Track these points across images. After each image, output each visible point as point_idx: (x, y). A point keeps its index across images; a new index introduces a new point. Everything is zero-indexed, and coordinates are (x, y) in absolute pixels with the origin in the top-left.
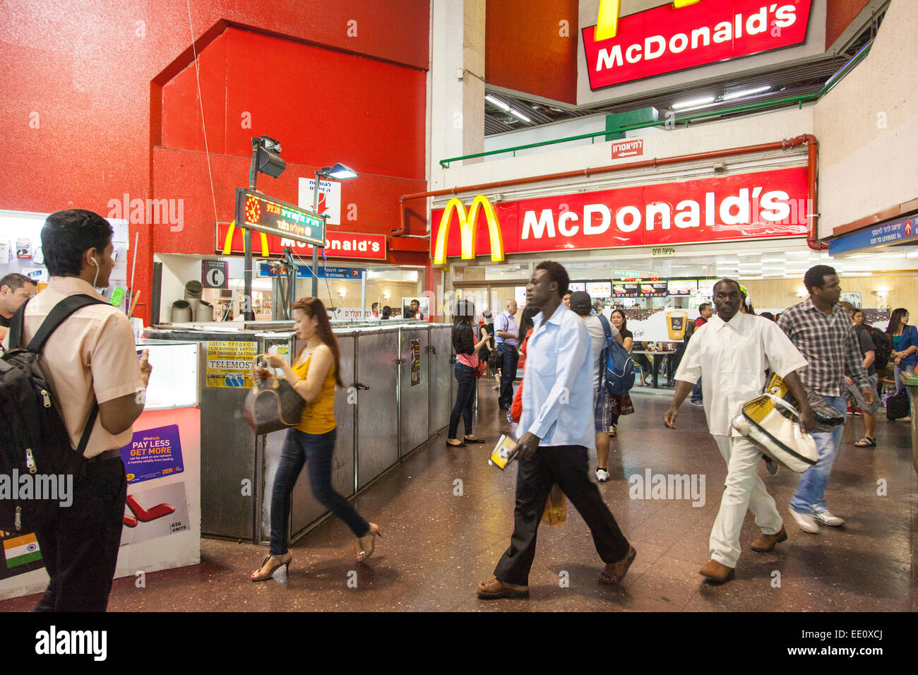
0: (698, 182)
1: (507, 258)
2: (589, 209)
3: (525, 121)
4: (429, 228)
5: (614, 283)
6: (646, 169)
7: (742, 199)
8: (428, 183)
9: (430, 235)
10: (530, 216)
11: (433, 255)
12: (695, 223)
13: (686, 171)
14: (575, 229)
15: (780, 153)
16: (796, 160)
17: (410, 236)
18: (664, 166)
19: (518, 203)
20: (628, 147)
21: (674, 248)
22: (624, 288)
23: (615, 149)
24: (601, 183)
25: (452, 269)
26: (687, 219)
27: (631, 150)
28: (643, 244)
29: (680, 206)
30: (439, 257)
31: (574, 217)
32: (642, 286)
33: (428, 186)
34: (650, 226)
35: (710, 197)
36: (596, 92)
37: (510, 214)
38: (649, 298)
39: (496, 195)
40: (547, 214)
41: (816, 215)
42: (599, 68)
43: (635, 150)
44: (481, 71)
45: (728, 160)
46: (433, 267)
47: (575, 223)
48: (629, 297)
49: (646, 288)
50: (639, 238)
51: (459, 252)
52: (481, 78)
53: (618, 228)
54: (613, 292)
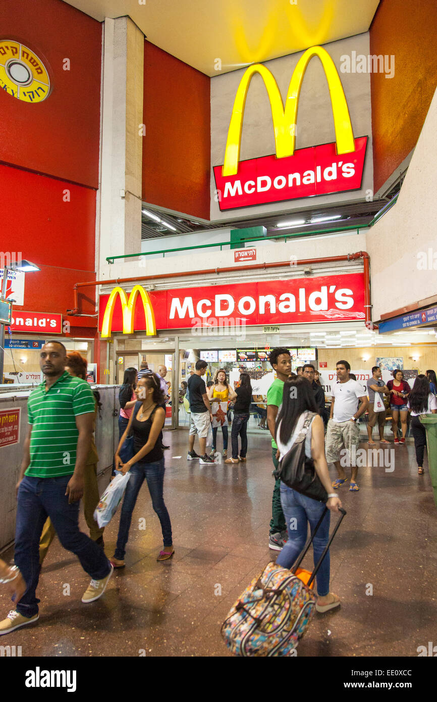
0: (295, 281)
1: (158, 333)
2: (219, 298)
3: (172, 230)
4: (97, 309)
5: (239, 351)
6: (258, 270)
7: (323, 294)
8: (97, 274)
9: (98, 314)
10: (175, 302)
11: (100, 330)
12: (292, 309)
13: (286, 272)
14: (209, 312)
15: (346, 263)
16: (356, 268)
17: (82, 315)
18: (271, 269)
19: (167, 291)
20: (246, 254)
21: (278, 327)
22: (246, 354)
23: (237, 255)
24: (228, 279)
25: (115, 341)
26: (287, 307)
27: (248, 256)
28: (257, 324)
29: (283, 297)
30: (105, 332)
31: (208, 303)
32: (259, 353)
33: (97, 276)
34: (262, 311)
35: (302, 292)
36: (223, 213)
38: (264, 362)
39: (150, 285)
40: (188, 301)
41: (370, 306)
42: (226, 195)
43: (251, 256)
44: (139, 192)
45: (313, 266)
46: (100, 339)
47: (209, 308)
48: (250, 361)
49: (262, 354)
50: (254, 320)
51: (121, 328)
52: (139, 198)
54: (238, 357)
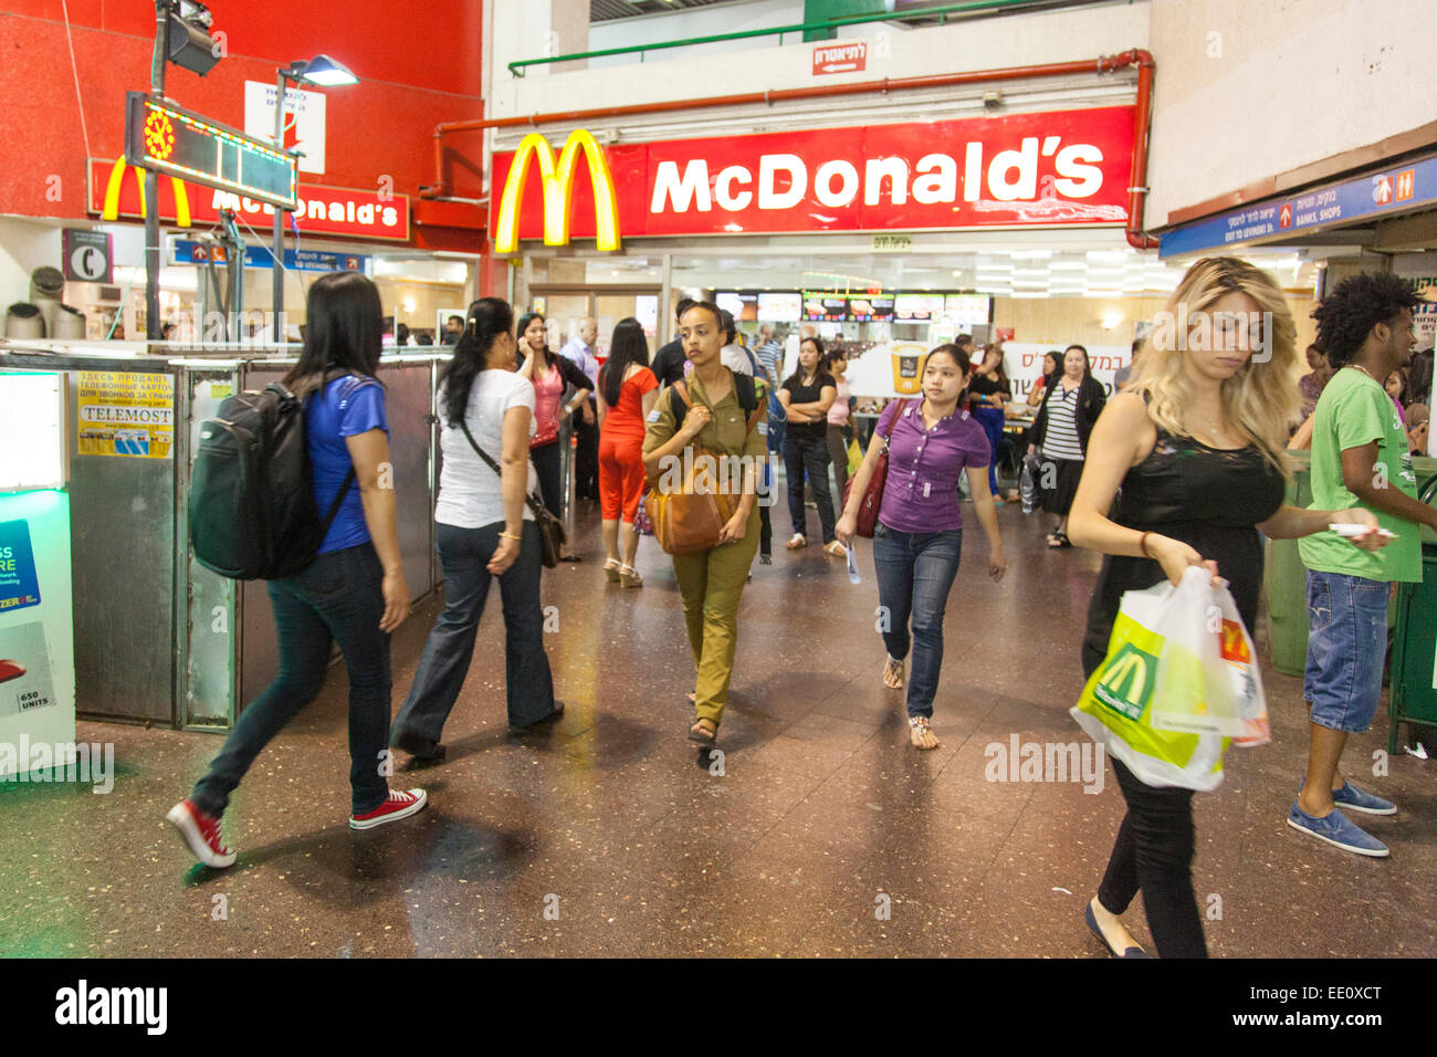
0: (956, 124)
1: (625, 245)
2: (770, 163)
4: (486, 186)
5: (807, 295)
6: (870, 96)
7: (1026, 156)
8: (487, 104)
9: (489, 199)
10: (666, 171)
11: (494, 235)
12: (947, 195)
13: (936, 102)
14: (744, 199)
15: (1090, 79)
16: (1117, 94)
17: (454, 199)
18: (900, 93)
19: (648, 147)
20: (841, 55)
21: (909, 237)
22: (823, 304)
23: (819, 58)
24: (793, 118)
25: (527, 261)
26: (934, 188)
27: (847, 61)
28: (858, 228)
29: (925, 164)
30: (505, 238)
31: (744, 176)
32: (853, 304)
33: (486, 107)
34: (872, 199)
35: (974, 151)
37: (633, 166)
38: (863, 323)
39: (609, 131)
40: (698, 167)
41: (1143, 190)
43: (853, 61)
45: (1009, 87)
46: (494, 256)
47: (746, 187)
48: (831, 321)
49: (859, 304)
50: (854, 218)
51: (541, 232)
53: (816, 199)
54: (805, 311)
